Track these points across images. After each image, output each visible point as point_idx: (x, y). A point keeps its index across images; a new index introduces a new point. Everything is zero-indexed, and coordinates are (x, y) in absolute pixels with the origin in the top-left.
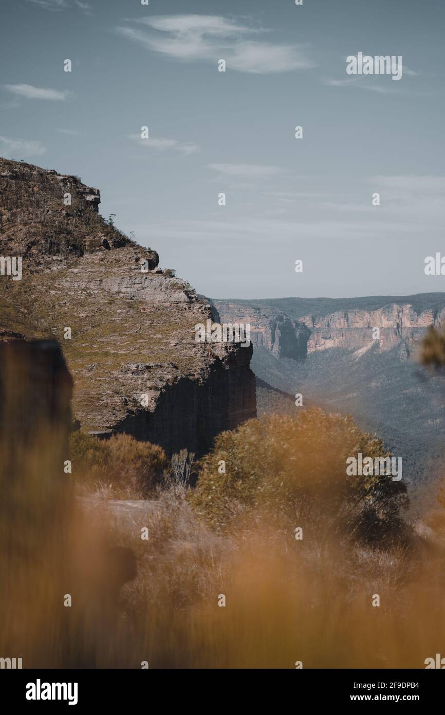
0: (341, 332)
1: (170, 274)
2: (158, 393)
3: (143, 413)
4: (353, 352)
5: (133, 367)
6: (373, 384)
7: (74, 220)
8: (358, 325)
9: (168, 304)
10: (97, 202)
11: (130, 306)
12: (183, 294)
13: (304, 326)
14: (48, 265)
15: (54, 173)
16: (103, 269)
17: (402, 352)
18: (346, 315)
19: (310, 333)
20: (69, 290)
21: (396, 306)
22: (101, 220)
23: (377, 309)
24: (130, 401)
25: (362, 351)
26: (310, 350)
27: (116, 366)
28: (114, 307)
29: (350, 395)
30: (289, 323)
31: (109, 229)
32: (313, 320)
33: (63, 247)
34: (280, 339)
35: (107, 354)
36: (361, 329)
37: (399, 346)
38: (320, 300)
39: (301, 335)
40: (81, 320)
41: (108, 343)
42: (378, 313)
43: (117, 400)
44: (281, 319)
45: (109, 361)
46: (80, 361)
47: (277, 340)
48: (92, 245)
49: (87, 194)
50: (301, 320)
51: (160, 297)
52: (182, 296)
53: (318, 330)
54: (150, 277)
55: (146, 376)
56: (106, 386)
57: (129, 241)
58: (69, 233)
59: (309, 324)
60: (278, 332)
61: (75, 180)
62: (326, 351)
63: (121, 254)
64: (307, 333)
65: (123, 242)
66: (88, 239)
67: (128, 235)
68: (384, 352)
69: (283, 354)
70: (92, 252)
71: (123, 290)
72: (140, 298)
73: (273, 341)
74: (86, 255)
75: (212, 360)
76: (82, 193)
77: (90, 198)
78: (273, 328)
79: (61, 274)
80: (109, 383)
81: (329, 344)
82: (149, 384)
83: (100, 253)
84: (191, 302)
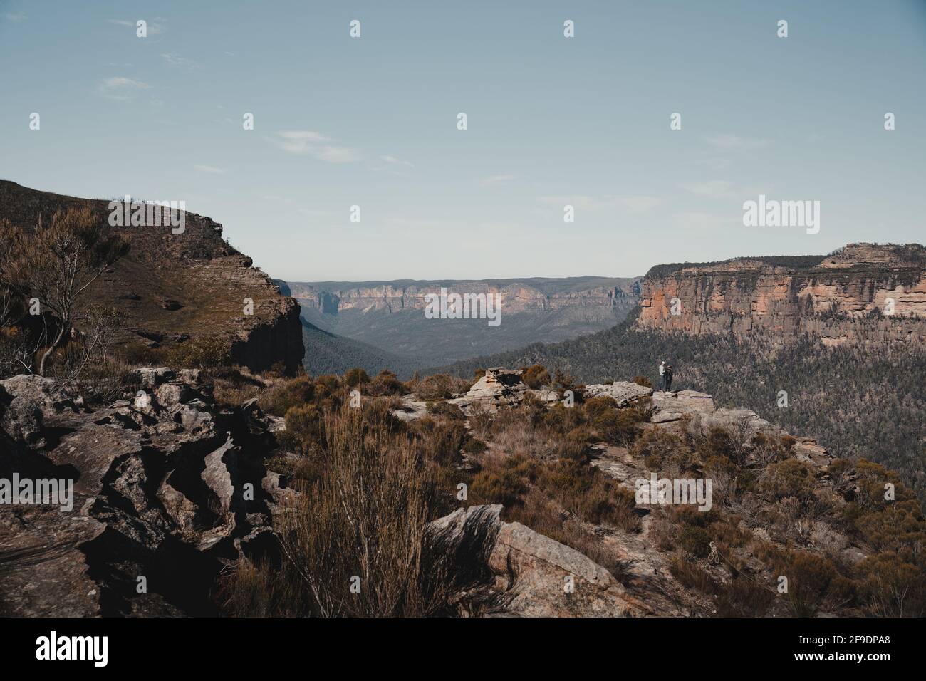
0: (356, 299)
1: (257, 269)
2: (249, 332)
3: (241, 343)
4: (361, 310)
5: (237, 319)
6: (372, 327)
7: (208, 241)
8: (365, 296)
9: (256, 286)
10: (221, 230)
11: (236, 286)
12: (264, 280)
13: (336, 296)
14: (193, 264)
15: (197, 215)
16: (222, 267)
17: (387, 311)
18: (358, 291)
19: (339, 300)
20: (204, 277)
21: (384, 286)
22: (222, 240)
23: (374, 288)
24: (234, 337)
25: (367, 309)
26: (339, 309)
27: (228, 318)
28: (227, 287)
29: (360, 333)
30: (328, 294)
31: (227, 246)
32: (341, 293)
33: (201, 255)
34: (324, 303)
35: (223, 312)
36: (366, 298)
37: (386, 307)
38: (345, 283)
39: (335, 301)
40: (210, 293)
41: (224, 306)
42: (375, 290)
43: (228, 336)
44: (324, 293)
45: (224, 316)
46: (208, 315)
47: (322, 304)
48: (217, 254)
49: (215, 227)
50: (335, 293)
51: (252, 282)
52: (264, 281)
53: (344, 299)
54: (247, 271)
55: (243, 323)
56: (221, 329)
57: (237, 252)
58: (205, 247)
59: (339, 295)
60: (322, 299)
61: (209, 219)
62: (347, 310)
63: (232, 259)
64: (338, 300)
65: (233, 252)
66: (215, 251)
67: (237, 249)
68: (379, 311)
69: (325, 311)
70: (216, 258)
71: (233, 278)
72: (242, 282)
73: (320, 304)
74: (213, 259)
75: (279, 315)
76: (212, 226)
77: (217, 229)
78: (320, 298)
79: (200, 269)
80: (224, 327)
81: (350, 306)
82: (245, 327)
83: (221, 259)
84: (268, 284)
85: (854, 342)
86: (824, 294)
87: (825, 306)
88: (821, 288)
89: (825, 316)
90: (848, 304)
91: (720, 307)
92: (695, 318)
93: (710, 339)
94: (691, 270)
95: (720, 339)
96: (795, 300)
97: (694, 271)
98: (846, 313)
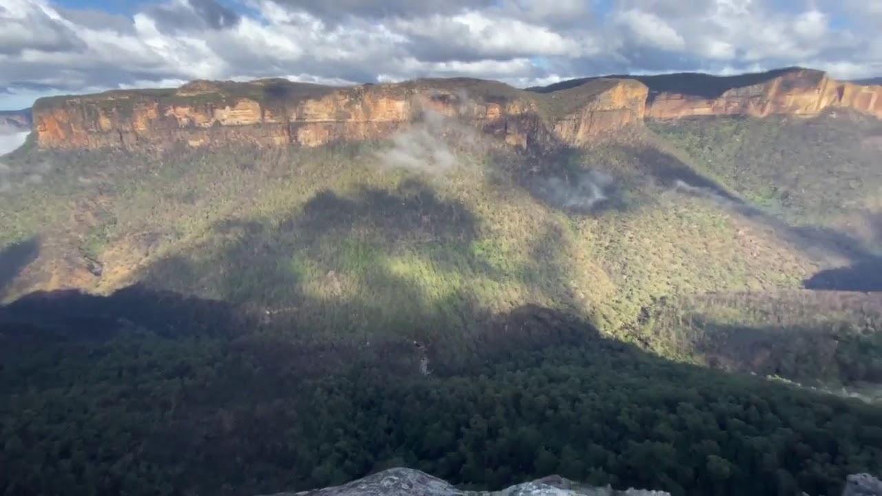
85: (209, 142)
86: (183, 113)
87: (185, 120)
88: (179, 109)
89: (187, 127)
90: (200, 118)
91: (109, 127)
92: (89, 136)
93: (107, 150)
94: (75, 100)
95: (115, 149)
96: (163, 119)
97: (77, 101)
98: (200, 124)
